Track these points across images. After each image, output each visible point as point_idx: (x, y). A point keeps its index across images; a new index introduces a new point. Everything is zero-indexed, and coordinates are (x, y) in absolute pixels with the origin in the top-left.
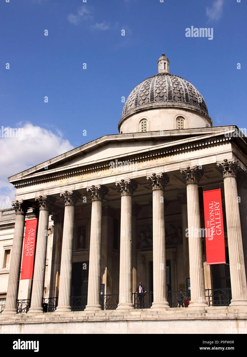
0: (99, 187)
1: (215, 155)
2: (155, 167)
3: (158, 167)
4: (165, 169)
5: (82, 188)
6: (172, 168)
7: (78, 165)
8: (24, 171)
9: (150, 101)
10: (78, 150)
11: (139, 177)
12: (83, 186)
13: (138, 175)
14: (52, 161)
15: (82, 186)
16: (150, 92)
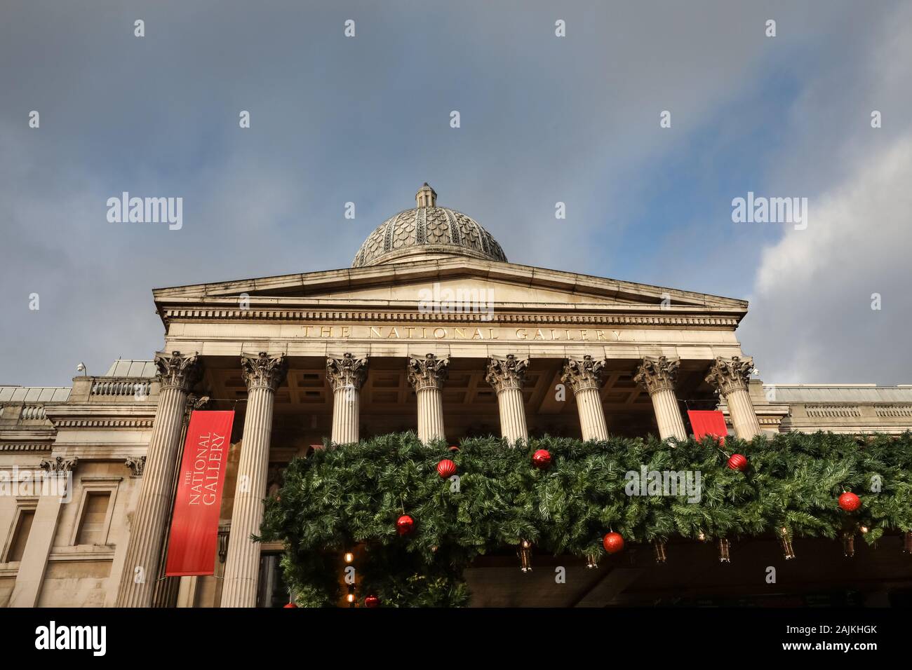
0: (446, 361)
1: (708, 346)
2: (584, 345)
3: (591, 345)
4: (607, 353)
5: (392, 355)
6: (622, 353)
7: (389, 301)
8: (213, 284)
9: (451, 241)
10: (388, 270)
11: (547, 357)
12: (394, 353)
13: (545, 354)
14: (309, 279)
15: (392, 350)
16: (450, 227)
